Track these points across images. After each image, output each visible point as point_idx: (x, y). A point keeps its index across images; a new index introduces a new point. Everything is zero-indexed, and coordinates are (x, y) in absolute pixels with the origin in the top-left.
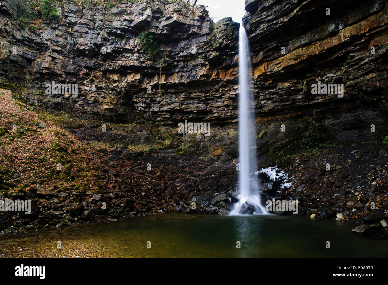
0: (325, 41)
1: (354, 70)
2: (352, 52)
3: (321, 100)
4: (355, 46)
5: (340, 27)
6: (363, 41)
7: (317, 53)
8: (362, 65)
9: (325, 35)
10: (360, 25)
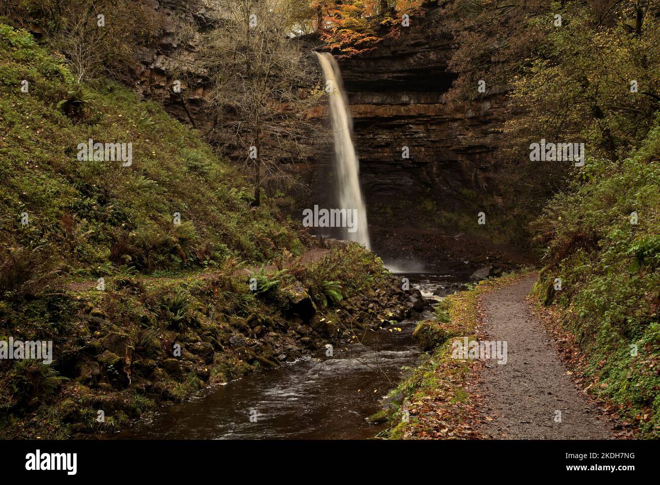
0: (395, 107)
1: (408, 138)
2: (412, 124)
3: (365, 157)
4: (417, 121)
5: (412, 102)
6: (425, 119)
7: (386, 116)
8: (415, 138)
9: (397, 103)
10: (429, 107)
